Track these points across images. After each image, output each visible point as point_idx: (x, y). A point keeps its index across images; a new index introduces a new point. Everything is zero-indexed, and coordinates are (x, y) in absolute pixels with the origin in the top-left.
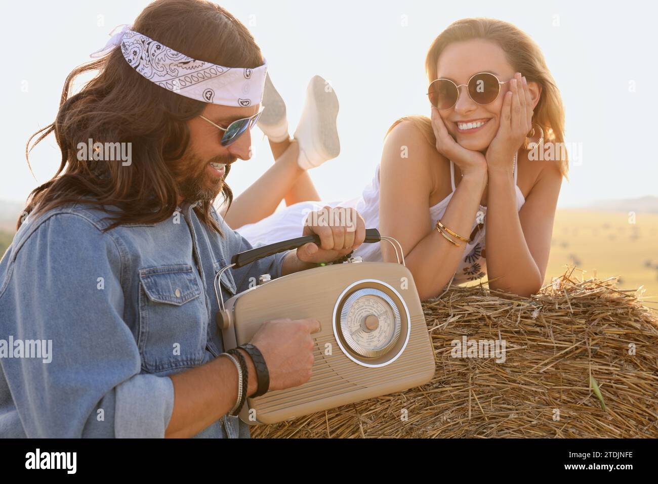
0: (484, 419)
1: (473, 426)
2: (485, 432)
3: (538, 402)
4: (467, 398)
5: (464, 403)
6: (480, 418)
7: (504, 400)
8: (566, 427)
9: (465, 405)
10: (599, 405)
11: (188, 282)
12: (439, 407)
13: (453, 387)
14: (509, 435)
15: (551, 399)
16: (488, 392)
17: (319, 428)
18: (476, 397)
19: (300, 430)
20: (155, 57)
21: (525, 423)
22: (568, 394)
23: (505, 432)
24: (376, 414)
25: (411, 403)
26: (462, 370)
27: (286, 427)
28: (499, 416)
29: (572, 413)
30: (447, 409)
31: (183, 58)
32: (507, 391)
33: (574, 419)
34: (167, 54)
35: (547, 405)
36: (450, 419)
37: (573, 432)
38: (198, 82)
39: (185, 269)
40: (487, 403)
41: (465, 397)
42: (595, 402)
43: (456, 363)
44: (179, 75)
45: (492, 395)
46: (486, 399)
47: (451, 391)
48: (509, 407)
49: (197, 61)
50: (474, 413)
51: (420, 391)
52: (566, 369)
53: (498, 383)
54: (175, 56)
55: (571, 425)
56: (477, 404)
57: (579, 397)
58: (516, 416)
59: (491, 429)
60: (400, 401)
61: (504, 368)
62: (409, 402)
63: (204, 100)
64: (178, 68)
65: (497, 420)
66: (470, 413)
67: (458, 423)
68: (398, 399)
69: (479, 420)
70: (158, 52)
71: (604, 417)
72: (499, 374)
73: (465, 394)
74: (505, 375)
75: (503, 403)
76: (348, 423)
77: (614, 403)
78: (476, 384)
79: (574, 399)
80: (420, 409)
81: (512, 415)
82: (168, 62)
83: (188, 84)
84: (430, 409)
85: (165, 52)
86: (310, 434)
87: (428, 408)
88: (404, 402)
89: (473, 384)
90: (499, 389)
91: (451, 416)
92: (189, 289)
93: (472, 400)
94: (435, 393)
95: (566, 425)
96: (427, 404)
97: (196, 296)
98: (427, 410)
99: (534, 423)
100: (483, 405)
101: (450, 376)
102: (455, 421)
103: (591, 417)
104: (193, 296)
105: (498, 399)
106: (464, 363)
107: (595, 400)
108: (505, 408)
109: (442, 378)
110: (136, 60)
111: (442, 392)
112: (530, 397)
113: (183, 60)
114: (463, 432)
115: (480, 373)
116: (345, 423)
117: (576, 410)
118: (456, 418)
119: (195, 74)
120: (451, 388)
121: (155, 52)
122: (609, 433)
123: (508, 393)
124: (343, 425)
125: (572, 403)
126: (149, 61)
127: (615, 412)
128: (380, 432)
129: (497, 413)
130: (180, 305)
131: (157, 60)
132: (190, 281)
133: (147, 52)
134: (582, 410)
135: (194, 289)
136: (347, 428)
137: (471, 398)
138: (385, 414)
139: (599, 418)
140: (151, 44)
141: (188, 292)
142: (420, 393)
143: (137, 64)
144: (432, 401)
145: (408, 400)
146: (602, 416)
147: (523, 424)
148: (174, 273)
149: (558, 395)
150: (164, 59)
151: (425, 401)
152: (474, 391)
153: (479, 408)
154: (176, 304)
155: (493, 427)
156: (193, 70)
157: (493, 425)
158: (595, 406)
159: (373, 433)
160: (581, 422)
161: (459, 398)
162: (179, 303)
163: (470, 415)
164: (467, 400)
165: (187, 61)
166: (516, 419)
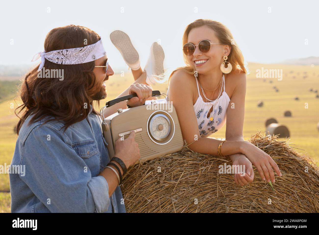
0: (223, 196)
1: (219, 199)
2: (224, 202)
3: (246, 188)
4: (217, 188)
5: (215, 190)
6: (222, 196)
7: (232, 188)
8: (257, 198)
9: (216, 191)
10: (271, 188)
11: (93, 147)
12: (205, 192)
13: (211, 184)
14: (234, 202)
15: (251, 187)
16: (225, 185)
17: (156, 203)
18: (220, 188)
19: (148, 204)
20: (68, 55)
21: (240, 197)
22: (258, 184)
23: (232, 201)
24: (179, 196)
25: (194, 191)
26: (215, 177)
27: (142, 203)
28: (230, 195)
29: (260, 192)
30: (208, 193)
31: (79, 49)
32: (233, 184)
33: (261, 194)
34: (72, 51)
35: (249, 190)
36: (209, 197)
37: (260, 200)
38: (88, 54)
39: (91, 142)
40: (225, 190)
41: (215, 188)
42: (269, 187)
43: (212, 174)
44: (81, 56)
45: (227, 186)
46: (224, 188)
47: (210, 185)
48: (234, 191)
49: (85, 47)
50: (219, 194)
51: (197, 186)
52: (257, 174)
53: (229, 181)
54: (76, 50)
55: (260, 197)
56: (220, 190)
57: (263, 186)
58: (237, 195)
59: (226, 200)
60: (189, 190)
61: (232, 175)
62: (193, 191)
63: (93, 60)
64: (79, 54)
65: (229, 197)
66: (218, 194)
67: (213, 199)
68: (188, 190)
69: (222, 197)
70: (68, 52)
71: (273, 193)
72: (230, 178)
73: (216, 186)
74: (232, 178)
75: (232, 190)
76: (168, 200)
77: (277, 187)
78: (220, 182)
79: (261, 186)
80: (197, 193)
81: (235, 194)
82: (74, 54)
83: (85, 57)
84: (201, 193)
85: (71, 51)
86: (152, 205)
87: (200, 193)
88: (191, 191)
89: (219, 182)
90: (230, 184)
91: (210, 195)
92: (93, 150)
93: (219, 189)
94: (203, 186)
95: (257, 197)
96: (200, 191)
97: (96, 153)
98: (200, 194)
99: (244, 197)
100: (223, 190)
101: (209, 179)
102: (212, 198)
103: (267, 193)
104: (95, 153)
105: (229, 188)
106: (215, 174)
107: (269, 186)
108: (232, 192)
109: (206, 180)
110: (59, 61)
111: (206, 186)
112: (242, 186)
113: (80, 50)
114: (215, 202)
115: (222, 178)
116: (167, 200)
117: (262, 191)
118: (212, 196)
119: (86, 52)
120: (210, 184)
121: (67, 53)
122: (275, 200)
123: (233, 185)
124: (166, 201)
125: (260, 188)
126: (66, 58)
127: (278, 191)
128: (181, 203)
129: (229, 194)
130: (89, 157)
131: (69, 56)
132: (94, 147)
133: (63, 55)
134: (264, 191)
135: (95, 150)
136: (167, 202)
137: (218, 188)
138: (183, 196)
139: (271, 194)
140: (63, 52)
141: (93, 151)
142: (197, 187)
143: (61, 62)
144: (202, 190)
145: (192, 190)
146: (272, 193)
147: (239, 197)
148: (87, 144)
149: (254, 185)
150: (72, 54)
151: (199, 190)
152: (219, 185)
153: (221, 192)
154: (87, 157)
155: (227, 200)
156: (85, 51)
157: (227, 199)
158: (269, 189)
159: (178, 204)
160: (264, 196)
161: (213, 188)
162: (88, 157)
163: (218, 195)
164: (216, 189)
165: (81, 49)
166: (237, 196)
